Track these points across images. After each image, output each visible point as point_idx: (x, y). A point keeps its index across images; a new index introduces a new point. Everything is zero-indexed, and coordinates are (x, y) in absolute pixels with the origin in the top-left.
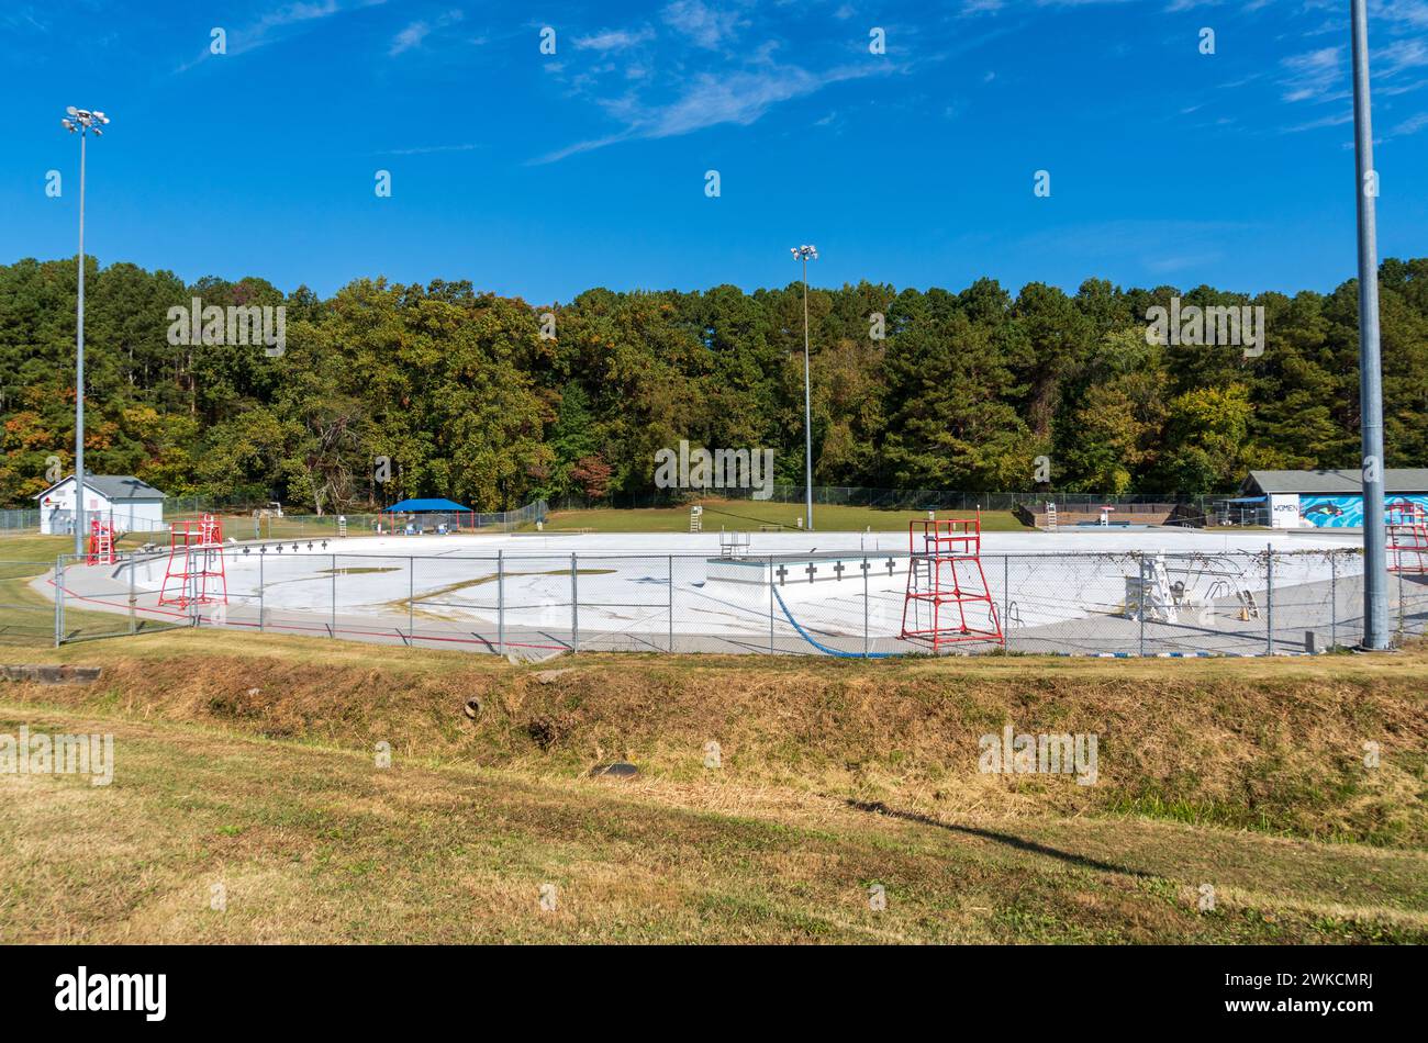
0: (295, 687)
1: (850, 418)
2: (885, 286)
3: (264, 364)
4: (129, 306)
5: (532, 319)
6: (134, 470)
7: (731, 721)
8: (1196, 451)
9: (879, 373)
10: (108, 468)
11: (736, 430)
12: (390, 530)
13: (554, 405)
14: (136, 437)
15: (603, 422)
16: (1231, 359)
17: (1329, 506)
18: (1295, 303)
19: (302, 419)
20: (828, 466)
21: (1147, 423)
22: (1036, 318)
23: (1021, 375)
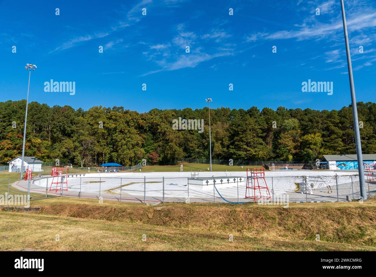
0: (93, 212)
1: (220, 142)
2: (228, 108)
3: (69, 128)
4: (35, 113)
5: (139, 116)
6: (34, 155)
7: (207, 220)
8: (309, 150)
9: (227, 130)
10: (27, 155)
11: (191, 145)
12: (101, 171)
13: (144, 138)
14: (35, 146)
15: (157, 143)
16: (316, 127)
17: (343, 164)
18: (331, 113)
19: (79, 142)
20: (215, 154)
21: (296, 143)
22: (267, 117)
23: (264, 131)
